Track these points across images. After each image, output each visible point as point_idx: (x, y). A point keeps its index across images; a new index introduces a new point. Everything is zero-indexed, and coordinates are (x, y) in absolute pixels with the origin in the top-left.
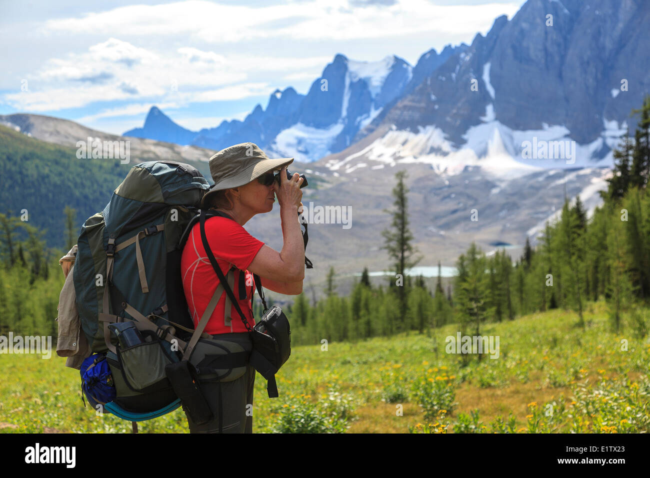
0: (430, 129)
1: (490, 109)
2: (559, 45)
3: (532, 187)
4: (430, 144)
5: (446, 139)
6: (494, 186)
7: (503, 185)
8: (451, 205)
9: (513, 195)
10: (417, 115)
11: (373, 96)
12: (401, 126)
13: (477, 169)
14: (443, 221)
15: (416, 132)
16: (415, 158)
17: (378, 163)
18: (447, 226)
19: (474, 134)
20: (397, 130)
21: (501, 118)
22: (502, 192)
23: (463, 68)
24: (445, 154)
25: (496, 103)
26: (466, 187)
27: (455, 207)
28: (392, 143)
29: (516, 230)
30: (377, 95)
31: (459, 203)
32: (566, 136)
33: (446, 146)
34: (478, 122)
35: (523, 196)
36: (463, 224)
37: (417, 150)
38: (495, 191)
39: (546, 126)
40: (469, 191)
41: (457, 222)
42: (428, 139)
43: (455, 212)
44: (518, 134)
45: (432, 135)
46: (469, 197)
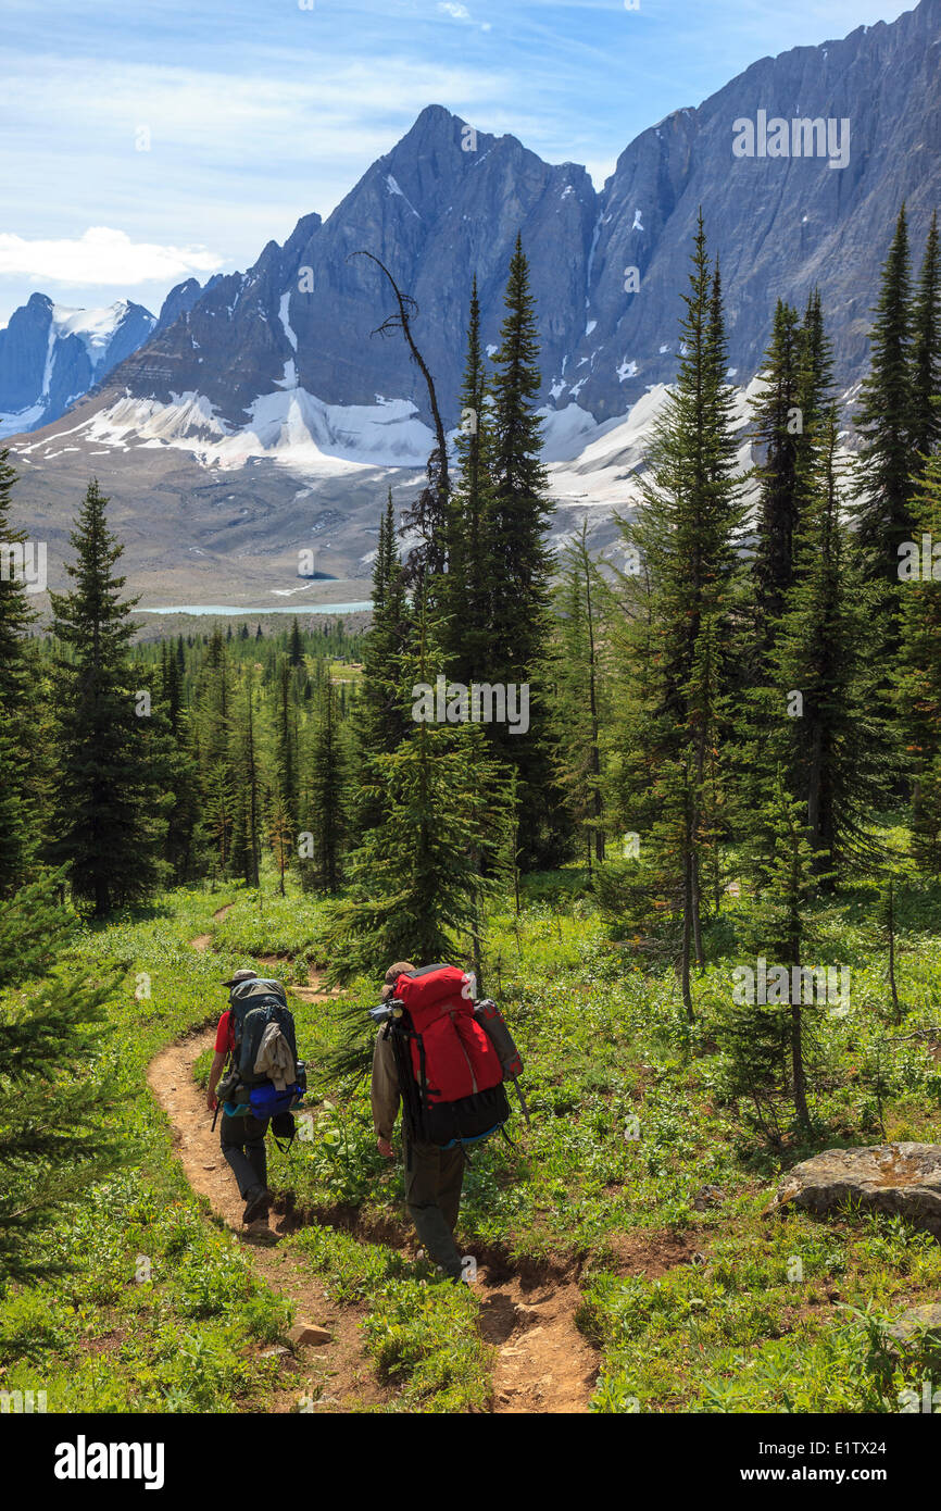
0: (189, 396)
1: (289, 366)
2: (403, 268)
3: (363, 489)
4: (189, 420)
5: (216, 413)
6: (301, 487)
7: (315, 486)
8: (229, 513)
9: (333, 499)
10: (167, 373)
11: (94, 363)
12: (140, 391)
13: (270, 460)
14: (215, 537)
15: (167, 401)
16: (164, 441)
17: (103, 447)
18: (223, 546)
19: (262, 407)
20: (132, 397)
21: (308, 383)
22: (315, 496)
23: (246, 298)
24: (215, 438)
25: (299, 358)
26: (253, 485)
27: (237, 516)
28: (124, 418)
29: (342, 553)
30: (100, 361)
31: (242, 511)
32: (413, 416)
33: (216, 426)
34: (271, 389)
35: (351, 504)
36: (249, 544)
37: (168, 430)
38: (301, 495)
39: (381, 399)
40: (257, 492)
41: (239, 540)
42: (187, 413)
43: (235, 523)
44: (335, 411)
45: (192, 408)
46: (259, 501)
